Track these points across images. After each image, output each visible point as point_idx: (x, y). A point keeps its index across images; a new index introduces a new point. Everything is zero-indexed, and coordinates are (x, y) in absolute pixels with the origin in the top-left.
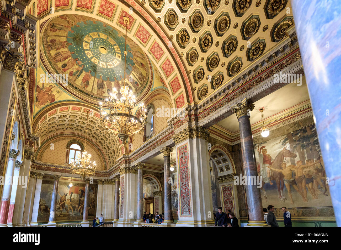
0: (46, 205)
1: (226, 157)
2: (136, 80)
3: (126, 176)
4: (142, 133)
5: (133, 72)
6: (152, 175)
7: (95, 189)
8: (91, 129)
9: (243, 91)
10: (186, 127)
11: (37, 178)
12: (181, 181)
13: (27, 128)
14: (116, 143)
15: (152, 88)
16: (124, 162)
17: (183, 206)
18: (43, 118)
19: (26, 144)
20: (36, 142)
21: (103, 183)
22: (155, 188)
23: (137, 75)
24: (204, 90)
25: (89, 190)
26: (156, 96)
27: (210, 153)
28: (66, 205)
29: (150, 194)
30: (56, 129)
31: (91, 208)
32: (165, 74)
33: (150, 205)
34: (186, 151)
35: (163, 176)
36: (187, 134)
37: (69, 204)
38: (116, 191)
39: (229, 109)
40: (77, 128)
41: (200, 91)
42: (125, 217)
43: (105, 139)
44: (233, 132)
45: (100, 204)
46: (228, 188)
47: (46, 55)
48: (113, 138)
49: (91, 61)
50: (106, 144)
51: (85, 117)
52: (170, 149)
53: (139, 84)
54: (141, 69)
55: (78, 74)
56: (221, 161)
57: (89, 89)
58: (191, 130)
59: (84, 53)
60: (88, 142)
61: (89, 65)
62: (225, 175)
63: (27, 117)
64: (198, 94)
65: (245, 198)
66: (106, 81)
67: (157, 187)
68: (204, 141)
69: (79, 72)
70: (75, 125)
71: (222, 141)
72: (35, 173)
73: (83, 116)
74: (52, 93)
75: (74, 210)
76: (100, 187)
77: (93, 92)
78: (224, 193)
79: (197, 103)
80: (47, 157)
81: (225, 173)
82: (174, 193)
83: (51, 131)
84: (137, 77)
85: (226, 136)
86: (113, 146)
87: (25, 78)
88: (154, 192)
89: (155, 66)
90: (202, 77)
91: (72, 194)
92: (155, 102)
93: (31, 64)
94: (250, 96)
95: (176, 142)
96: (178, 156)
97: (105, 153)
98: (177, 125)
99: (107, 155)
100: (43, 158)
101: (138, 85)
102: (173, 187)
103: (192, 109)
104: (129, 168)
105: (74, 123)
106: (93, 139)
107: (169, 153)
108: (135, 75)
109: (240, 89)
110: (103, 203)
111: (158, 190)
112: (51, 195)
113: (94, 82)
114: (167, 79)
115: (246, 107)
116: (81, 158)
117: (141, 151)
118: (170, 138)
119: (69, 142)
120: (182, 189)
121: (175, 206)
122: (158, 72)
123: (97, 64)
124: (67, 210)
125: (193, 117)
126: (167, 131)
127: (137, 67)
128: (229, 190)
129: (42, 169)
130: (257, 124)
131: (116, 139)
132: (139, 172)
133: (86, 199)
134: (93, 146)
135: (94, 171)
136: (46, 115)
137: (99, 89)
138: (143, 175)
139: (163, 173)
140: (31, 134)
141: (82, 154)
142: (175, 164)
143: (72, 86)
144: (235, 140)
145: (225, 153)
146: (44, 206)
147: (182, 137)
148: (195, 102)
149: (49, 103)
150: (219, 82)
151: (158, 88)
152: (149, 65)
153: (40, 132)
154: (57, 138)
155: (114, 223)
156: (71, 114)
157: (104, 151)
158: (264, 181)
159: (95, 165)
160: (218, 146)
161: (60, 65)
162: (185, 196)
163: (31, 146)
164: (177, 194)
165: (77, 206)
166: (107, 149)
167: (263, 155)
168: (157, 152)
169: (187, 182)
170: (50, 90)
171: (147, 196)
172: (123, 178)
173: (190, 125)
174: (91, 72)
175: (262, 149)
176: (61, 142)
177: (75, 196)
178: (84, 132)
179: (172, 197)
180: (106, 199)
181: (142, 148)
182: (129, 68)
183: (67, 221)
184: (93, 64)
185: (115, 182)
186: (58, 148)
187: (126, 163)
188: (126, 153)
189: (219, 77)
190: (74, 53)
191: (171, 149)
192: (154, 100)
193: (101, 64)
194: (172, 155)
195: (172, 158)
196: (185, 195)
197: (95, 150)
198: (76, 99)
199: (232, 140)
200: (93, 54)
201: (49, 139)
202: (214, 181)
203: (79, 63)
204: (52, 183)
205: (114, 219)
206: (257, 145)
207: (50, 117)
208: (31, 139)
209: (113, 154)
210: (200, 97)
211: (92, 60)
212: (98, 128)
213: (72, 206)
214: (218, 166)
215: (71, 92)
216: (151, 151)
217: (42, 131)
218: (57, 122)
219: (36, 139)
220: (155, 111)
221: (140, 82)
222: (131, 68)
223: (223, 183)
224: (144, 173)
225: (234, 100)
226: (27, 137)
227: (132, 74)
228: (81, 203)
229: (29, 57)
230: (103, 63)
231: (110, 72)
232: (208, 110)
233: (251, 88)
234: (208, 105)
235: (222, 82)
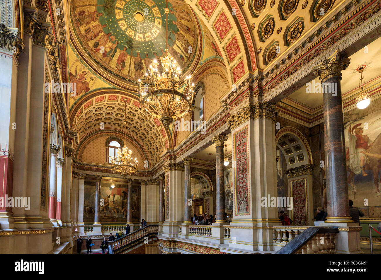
0: (90, 206)
1: (300, 143)
2: (180, 52)
3: (171, 174)
4: (189, 115)
5: (177, 42)
6: (201, 173)
7: (138, 191)
8: (130, 122)
9: (334, 40)
10: (246, 105)
11: (79, 179)
12: (238, 173)
13: (64, 122)
14: (158, 137)
15: (201, 61)
16: (169, 157)
17: (239, 203)
18: (79, 111)
19: (65, 140)
20: (74, 138)
21: (146, 183)
22: (205, 188)
23: (182, 46)
24: (273, 50)
25: (132, 192)
26: (207, 71)
27: (277, 138)
28: (110, 207)
29: (199, 195)
30: (93, 125)
31: (135, 211)
32: (219, 35)
33: (199, 207)
34: (246, 137)
35: (215, 174)
36: (247, 114)
37: (113, 206)
38: (160, 192)
39: (309, 71)
40: (115, 122)
41: (268, 53)
42: (171, 219)
43: (146, 134)
44: (312, 109)
45: (144, 206)
46: (300, 183)
47: (75, 33)
48: (155, 131)
49: (126, 35)
50: (147, 139)
51: (123, 108)
52: (223, 138)
53: (184, 57)
54: (187, 36)
55: (112, 54)
56: (293, 149)
57: (125, 72)
58: (252, 108)
59: (117, 24)
60: (127, 138)
61: (124, 41)
62: (296, 167)
63: (63, 109)
64: (264, 57)
65: (324, 195)
66: (144, 58)
67: (208, 187)
68: (270, 121)
69: (113, 52)
70: (113, 119)
71: (296, 121)
72: (77, 173)
73: (120, 107)
74: (86, 81)
75: (118, 212)
76: (143, 188)
77: (130, 75)
78: (293, 190)
79: (262, 70)
80: (87, 156)
81: (298, 164)
82: (228, 193)
83: (89, 127)
84: (182, 49)
85: (302, 114)
86: (155, 140)
87: (56, 57)
88: (204, 193)
89: (205, 27)
90: (271, 32)
91: (114, 195)
92: (205, 79)
93: (61, 40)
94: (345, 46)
95: (232, 126)
96: (235, 143)
97: (147, 150)
98: (233, 104)
99: (150, 152)
100: (83, 157)
101: (183, 59)
102: (228, 186)
103: (255, 79)
104: (174, 165)
105: (112, 117)
106: (133, 135)
107: (222, 142)
108: (179, 46)
109: (329, 38)
110: (147, 205)
111: (209, 189)
112: (94, 196)
113: (130, 62)
114: (221, 43)
115: (336, 64)
116: (122, 155)
117: (188, 143)
118: (224, 123)
119: (108, 139)
120: (238, 183)
121: (229, 207)
122: (210, 36)
123: (132, 37)
124: (110, 212)
125: (256, 91)
126: (221, 114)
127: (182, 34)
128: (301, 186)
129: (83, 169)
130: (350, 94)
131: (159, 131)
132: (186, 168)
133: (129, 201)
134: (134, 142)
135: (135, 169)
136: (82, 108)
137: (137, 70)
138: (191, 172)
139: (215, 170)
140: (69, 129)
141: (122, 150)
142: (230, 159)
143: (107, 70)
144: (314, 119)
145: (298, 137)
146: (89, 208)
147: (240, 119)
148: (259, 68)
149: (83, 93)
150: (297, 34)
151: (209, 59)
152: (197, 28)
153: (78, 128)
154: (95, 135)
155: (160, 225)
156: (107, 105)
157: (146, 147)
158: (354, 172)
159: (137, 162)
160: (288, 129)
161: (91, 44)
162: (242, 192)
163: (70, 143)
164: (232, 194)
165: (120, 208)
166: (149, 145)
167: (357, 136)
168: (208, 143)
169: (245, 174)
170: (84, 77)
171: (195, 197)
172: (168, 176)
173: (251, 101)
174: (126, 49)
175: (356, 128)
176: (99, 139)
177: (118, 198)
178: (123, 126)
179: (226, 198)
180: (150, 201)
181: (190, 140)
182: (172, 37)
183: (112, 223)
184: (129, 39)
185: (159, 182)
186: (97, 146)
187: (171, 159)
188: (171, 147)
189: (297, 26)
190: (106, 25)
191: (225, 137)
192: (204, 77)
193: (138, 37)
194: (226, 147)
195: (226, 151)
196: (243, 190)
197: (136, 147)
198: (111, 86)
199: (311, 119)
200: (127, 24)
201: (88, 137)
202: (281, 176)
203: (112, 39)
204: (94, 184)
205: (159, 221)
206: (349, 123)
207: (86, 109)
208: (69, 135)
209: (156, 150)
210: (267, 61)
211: (127, 33)
212: (137, 121)
213: (116, 208)
214: (287, 157)
215: (105, 78)
216: (201, 142)
217: (79, 127)
218: (93, 116)
219: (74, 135)
220: (205, 91)
221: (186, 54)
222: (174, 36)
223: (293, 177)
224: (192, 170)
225: (318, 57)
226: (66, 133)
227: (175, 45)
228: (124, 206)
229: (58, 30)
230: (140, 35)
231: (148, 46)
232: (278, 78)
233: (348, 34)
234: (278, 70)
235: (301, 33)
